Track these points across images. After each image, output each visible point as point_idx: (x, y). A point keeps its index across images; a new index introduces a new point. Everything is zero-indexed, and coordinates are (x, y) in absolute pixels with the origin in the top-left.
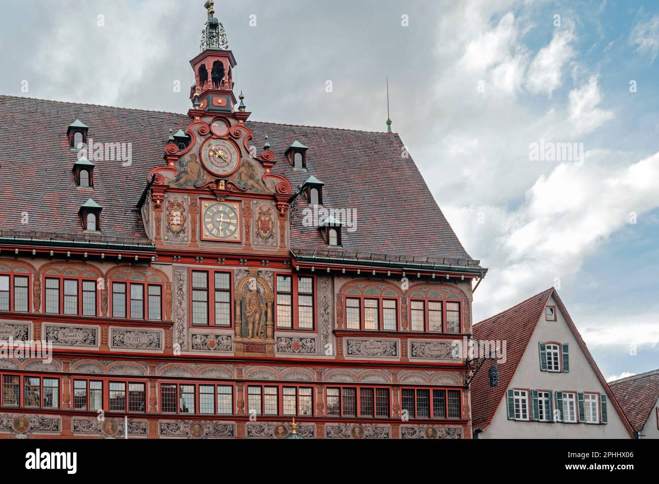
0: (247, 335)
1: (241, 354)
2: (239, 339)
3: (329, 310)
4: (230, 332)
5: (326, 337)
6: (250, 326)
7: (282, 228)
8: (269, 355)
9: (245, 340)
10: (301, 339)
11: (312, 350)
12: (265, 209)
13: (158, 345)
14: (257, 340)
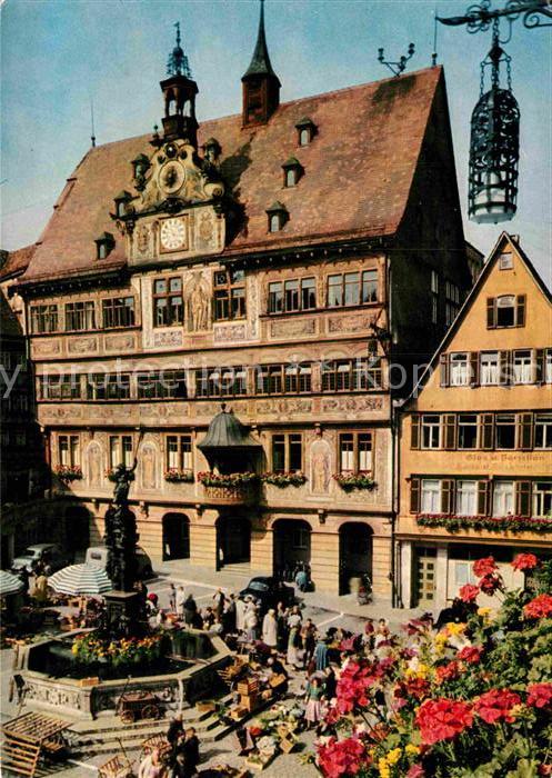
0: (192, 330)
1: (188, 347)
2: (187, 333)
3: (256, 297)
4: (181, 329)
5: (253, 323)
6: (195, 321)
7: (219, 229)
8: (209, 346)
9: (192, 334)
10: (234, 327)
11: (242, 336)
12: (206, 215)
13: (133, 347)
14: (200, 332)
